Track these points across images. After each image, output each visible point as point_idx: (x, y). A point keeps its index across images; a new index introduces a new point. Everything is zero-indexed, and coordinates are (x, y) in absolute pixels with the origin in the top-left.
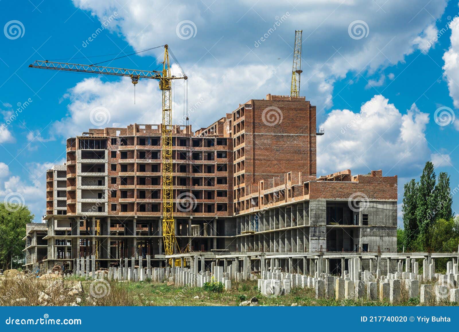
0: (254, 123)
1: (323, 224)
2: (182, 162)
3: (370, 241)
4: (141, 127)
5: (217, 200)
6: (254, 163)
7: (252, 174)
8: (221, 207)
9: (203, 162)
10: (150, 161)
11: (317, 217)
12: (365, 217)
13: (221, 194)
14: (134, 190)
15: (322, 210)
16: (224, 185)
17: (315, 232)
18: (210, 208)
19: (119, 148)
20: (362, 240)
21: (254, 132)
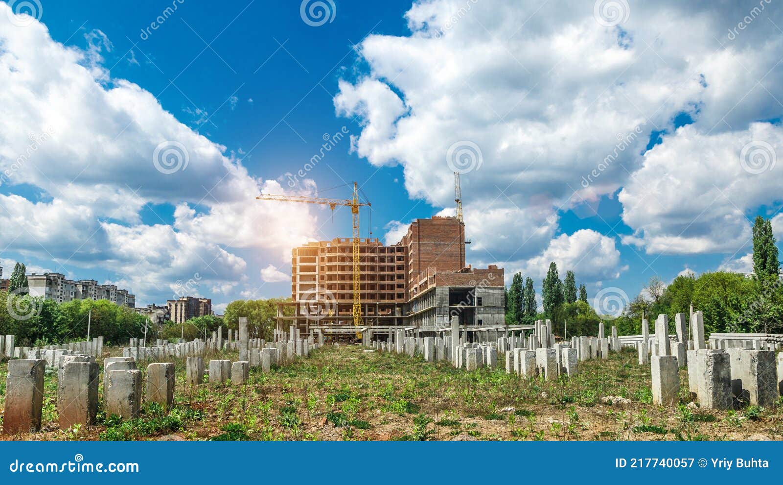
0: (419, 235)
1: (446, 305)
2: (371, 264)
3: (484, 318)
4: (342, 240)
5: (397, 291)
6: (419, 263)
7: (418, 271)
8: (400, 296)
9: (386, 264)
10: (348, 264)
11: (442, 300)
12: (480, 299)
13: (400, 286)
14: (336, 284)
15: (446, 295)
16: (402, 280)
17: (440, 311)
18: (392, 297)
19: (327, 255)
20: (478, 317)
21: (419, 241)
